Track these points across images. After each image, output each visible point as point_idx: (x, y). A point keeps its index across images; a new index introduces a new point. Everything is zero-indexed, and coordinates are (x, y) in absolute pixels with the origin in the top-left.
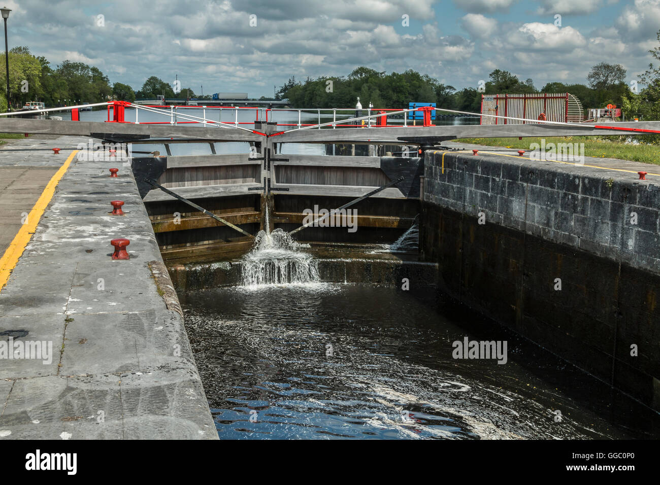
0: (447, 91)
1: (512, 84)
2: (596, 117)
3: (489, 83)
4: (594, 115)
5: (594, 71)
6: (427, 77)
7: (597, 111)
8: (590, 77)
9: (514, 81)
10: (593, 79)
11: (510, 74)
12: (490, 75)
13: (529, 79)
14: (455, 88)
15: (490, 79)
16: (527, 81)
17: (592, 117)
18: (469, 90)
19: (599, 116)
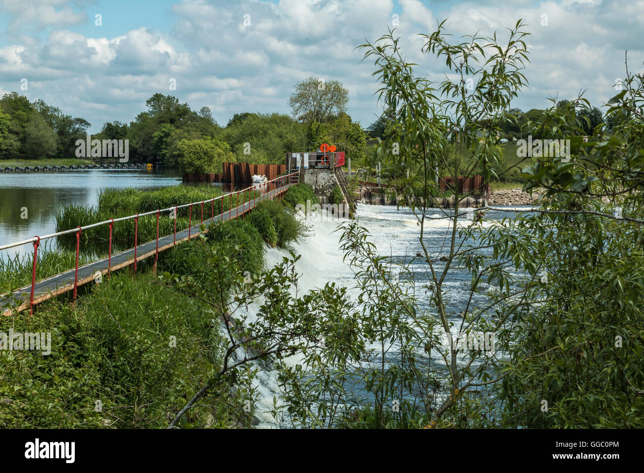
0: (77, 126)
1: (180, 115)
2: (302, 167)
3: (145, 113)
4: (299, 165)
5: (299, 91)
6: (43, 104)
7: (302, 156)
8: (294, 101)
9: (184, 111)
10: (298, 105)
11: (177, 101)
12: (147, 101)
13: (205, 108)
14: (89, 121)
15: (147, 109)
16: (202, 111)
17: (295, 167)
18: (114, 125)
19: (306, 165)
